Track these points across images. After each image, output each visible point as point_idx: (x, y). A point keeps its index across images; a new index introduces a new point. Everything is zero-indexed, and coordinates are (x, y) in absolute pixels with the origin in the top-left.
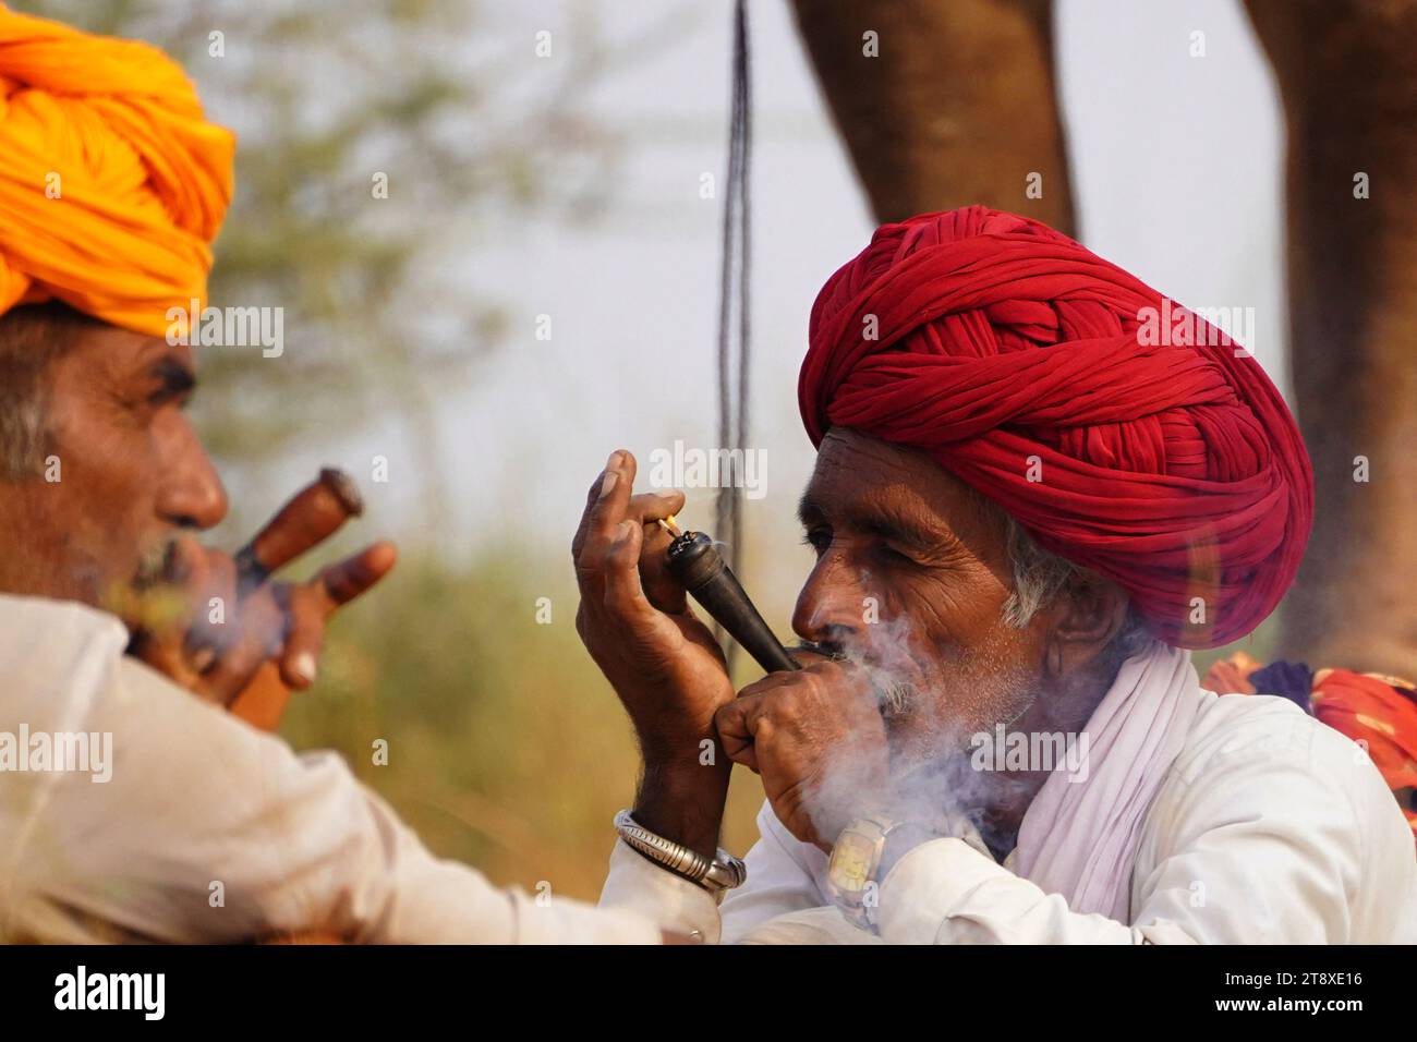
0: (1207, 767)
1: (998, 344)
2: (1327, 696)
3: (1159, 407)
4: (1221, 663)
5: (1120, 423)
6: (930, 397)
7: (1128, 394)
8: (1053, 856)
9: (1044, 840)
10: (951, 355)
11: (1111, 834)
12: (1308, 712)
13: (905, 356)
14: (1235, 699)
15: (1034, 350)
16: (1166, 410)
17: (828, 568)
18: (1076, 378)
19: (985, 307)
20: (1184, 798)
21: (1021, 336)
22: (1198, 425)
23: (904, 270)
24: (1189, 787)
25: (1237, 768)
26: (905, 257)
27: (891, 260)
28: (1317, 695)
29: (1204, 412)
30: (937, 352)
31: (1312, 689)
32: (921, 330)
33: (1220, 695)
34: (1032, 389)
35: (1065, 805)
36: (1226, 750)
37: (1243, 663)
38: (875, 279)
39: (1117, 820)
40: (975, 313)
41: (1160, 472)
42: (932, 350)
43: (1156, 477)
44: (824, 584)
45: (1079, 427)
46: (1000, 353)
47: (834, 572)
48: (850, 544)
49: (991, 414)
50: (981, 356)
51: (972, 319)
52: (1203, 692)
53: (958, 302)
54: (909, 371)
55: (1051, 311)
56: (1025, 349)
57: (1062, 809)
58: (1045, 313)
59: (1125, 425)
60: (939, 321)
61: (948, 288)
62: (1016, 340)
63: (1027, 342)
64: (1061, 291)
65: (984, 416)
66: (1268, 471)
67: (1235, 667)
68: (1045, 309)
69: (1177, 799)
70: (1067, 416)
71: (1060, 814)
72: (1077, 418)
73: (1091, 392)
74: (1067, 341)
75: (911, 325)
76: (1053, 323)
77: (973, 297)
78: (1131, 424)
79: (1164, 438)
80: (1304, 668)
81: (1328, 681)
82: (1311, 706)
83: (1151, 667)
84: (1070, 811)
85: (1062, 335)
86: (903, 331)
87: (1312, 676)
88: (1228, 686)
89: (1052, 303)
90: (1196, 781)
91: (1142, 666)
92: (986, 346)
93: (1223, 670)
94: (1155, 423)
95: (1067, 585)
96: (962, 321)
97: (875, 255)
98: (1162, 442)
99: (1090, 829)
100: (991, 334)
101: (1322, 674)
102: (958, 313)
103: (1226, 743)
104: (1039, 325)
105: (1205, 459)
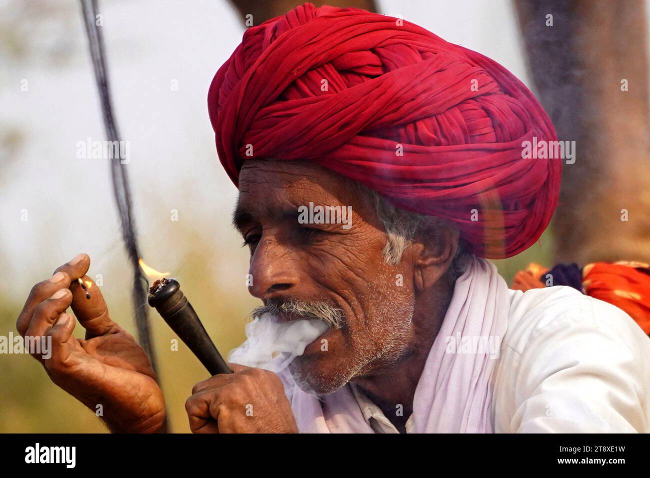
0: (531, 339)
1: (345, 83)
2: (593, 282)
3: (457, 102)
4: (522, 273)
5: (435, 116)
6: (310, 125)
7: (438, 95)
8: (439, 415)
9: (430, 407)
10: (316, 96)
11: (474, 394)
12: (583, 293)
13: (287, 103)
14: (533, 293)
15: (369, 82)
16: (461, 103)
17: (264, 250)
18: (402, 92)
19: (332, 62)
20: (520, 363)
21: (360, 75)
22: (483, 108)
23: (273, 50)
24: (522, 356)
25: (552, 335)
26: (271, 42)
27: (261, 47)
28: (587, 282)
29: (485, 100)
30: (308, 96)
31: (583, 280)
32: (294, 84)
33: (524, 291)
34: (376, 104)
35: (440, 380)
36: (541, 325)
37: (536, 270)
38: (254, 62)
39: (477, 384)
40: (326, 66)
41: (467, 143)
42: (305, 95)
43: (464, 146)
44: (264, 260)
45: (411, 123)
46: (348, 87)
47: (269, 252)
48: (274, 231)
49: (351, 127)
50: (337, 92)
51: (325, 70)
52: (512, 292)
53: (314, 62)
54: (290, 112)
55: (375, 55)
56: (364, 82)
57: (438, 385)
58: (371, 57)
59: (439, 117)
60: (305, 76)
61: (307, 54)
62: (357, 78)
63: (363, 77)
64: (378, 41)
65: (348, 129)
66: (531, 131)
67: (530, 274)
68: (369, 53)
69: (515, 364)
70: (400, 119)
71: (437, 388)
72: (407, 118)
73: (413, 100)
74: (389, 71)
75: (287, 82)
76: (378, 63)
77: (323, 56)
78: (443, 115)
79: (465, 120)
80: (575, 266)
81: (592, 272)
82: (584, 290)
83: (474, 281)
84: (444, 384)
85: (385, 68)
86: (281, 89)
87: (581, 271)
88: (528, 286)
89: (373, 50)
90: (526, 349)
91: (468, 282)
92: (337, 84)
93: (523, 276)
94: (457, 112)
95: (419, 231)
96: (318, 72)
97: (248, 48)
98: (464, 123)
99: (460, 392)
100: (339, 76)
101: (588, 268)
102: (315, 69)
103: (539, 321)
104: (369, 65)
105: (493, 130)
